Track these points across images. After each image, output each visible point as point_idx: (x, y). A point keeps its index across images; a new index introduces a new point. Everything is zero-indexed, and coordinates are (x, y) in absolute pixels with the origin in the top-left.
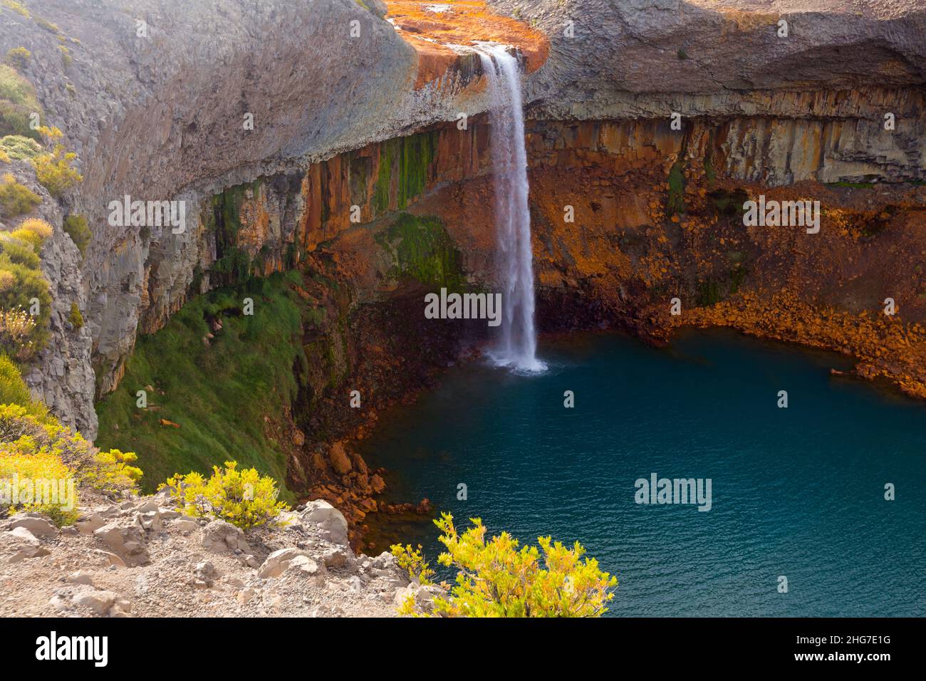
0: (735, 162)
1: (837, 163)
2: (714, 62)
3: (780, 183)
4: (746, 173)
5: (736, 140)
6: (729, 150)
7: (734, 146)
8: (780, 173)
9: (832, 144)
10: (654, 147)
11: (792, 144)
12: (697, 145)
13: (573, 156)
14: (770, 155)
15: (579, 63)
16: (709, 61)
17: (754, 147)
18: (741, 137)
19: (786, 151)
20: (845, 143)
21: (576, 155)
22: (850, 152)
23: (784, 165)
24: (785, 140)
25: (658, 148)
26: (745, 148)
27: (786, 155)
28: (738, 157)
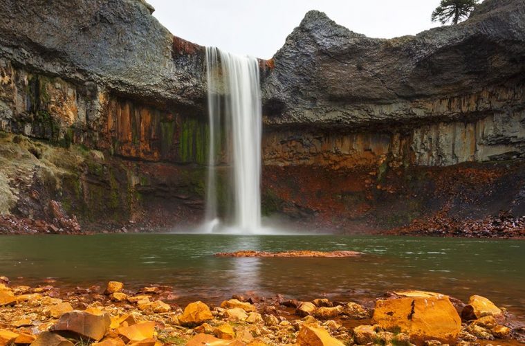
0: (421, 155)
1: (486, 147)
2: (382, 72)
3: (449, 164)
4: (429, 161)
5: (419, 140)
6: (416, 148)
7: (419, 144)
8: (449, 158)
9: (480, 135)
10: (370, 150)
11: (454, 138)
12: (398, 148)
13: (322, 157)
14: (440, 146)
15: (296, 73)
16: (378, 71)
17: (431, 144)
18: (422, 137)
19: (452, 143)
20: (487, 131)
21: (324, 157)
22: (492, 137)
23: (451, 152)
24: (450, 136)
25: (373, 151)
26: (426, 144)
27: (451, 146)
28: (422, 151)
